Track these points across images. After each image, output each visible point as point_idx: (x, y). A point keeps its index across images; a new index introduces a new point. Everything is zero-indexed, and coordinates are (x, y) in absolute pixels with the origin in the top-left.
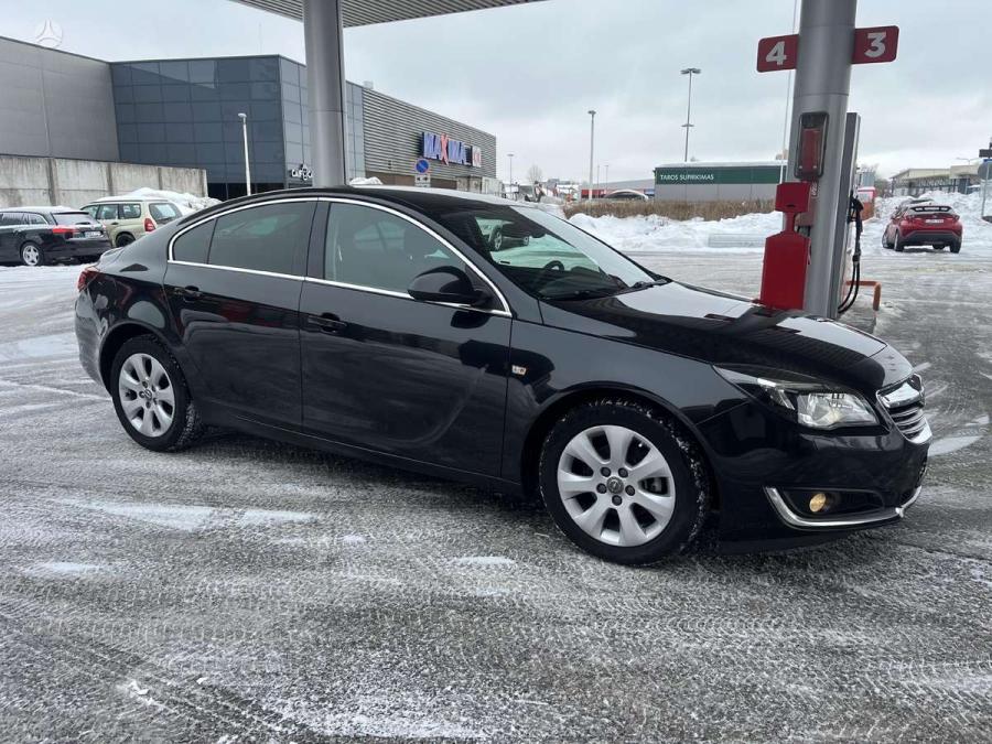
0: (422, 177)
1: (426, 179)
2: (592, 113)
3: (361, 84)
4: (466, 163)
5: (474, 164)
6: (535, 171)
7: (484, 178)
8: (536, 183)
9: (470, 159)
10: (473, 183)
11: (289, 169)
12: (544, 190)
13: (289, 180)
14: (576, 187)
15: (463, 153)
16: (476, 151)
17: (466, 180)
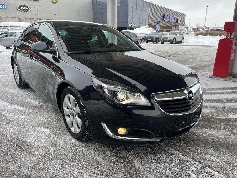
0: (158, 25)
1: (159, 26)
2: (207, 6)
3: (149, 2)
4: (176, 22)
5: (178, 22)
6: (199, 24)
7: (180, 26)
8: (198, 27)
9: (177, 21)
10: (177, 27)
11: (129, 24)
12: (200, 29)
13: (128, 27)
14: (209, 28)
15: (175, 19)
16: (179, 18)
17: (175, 26)
